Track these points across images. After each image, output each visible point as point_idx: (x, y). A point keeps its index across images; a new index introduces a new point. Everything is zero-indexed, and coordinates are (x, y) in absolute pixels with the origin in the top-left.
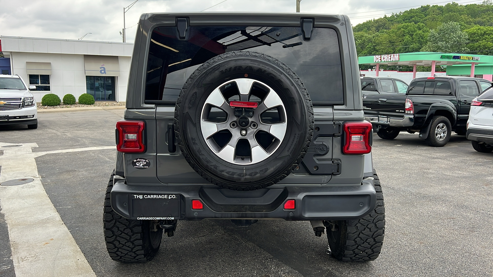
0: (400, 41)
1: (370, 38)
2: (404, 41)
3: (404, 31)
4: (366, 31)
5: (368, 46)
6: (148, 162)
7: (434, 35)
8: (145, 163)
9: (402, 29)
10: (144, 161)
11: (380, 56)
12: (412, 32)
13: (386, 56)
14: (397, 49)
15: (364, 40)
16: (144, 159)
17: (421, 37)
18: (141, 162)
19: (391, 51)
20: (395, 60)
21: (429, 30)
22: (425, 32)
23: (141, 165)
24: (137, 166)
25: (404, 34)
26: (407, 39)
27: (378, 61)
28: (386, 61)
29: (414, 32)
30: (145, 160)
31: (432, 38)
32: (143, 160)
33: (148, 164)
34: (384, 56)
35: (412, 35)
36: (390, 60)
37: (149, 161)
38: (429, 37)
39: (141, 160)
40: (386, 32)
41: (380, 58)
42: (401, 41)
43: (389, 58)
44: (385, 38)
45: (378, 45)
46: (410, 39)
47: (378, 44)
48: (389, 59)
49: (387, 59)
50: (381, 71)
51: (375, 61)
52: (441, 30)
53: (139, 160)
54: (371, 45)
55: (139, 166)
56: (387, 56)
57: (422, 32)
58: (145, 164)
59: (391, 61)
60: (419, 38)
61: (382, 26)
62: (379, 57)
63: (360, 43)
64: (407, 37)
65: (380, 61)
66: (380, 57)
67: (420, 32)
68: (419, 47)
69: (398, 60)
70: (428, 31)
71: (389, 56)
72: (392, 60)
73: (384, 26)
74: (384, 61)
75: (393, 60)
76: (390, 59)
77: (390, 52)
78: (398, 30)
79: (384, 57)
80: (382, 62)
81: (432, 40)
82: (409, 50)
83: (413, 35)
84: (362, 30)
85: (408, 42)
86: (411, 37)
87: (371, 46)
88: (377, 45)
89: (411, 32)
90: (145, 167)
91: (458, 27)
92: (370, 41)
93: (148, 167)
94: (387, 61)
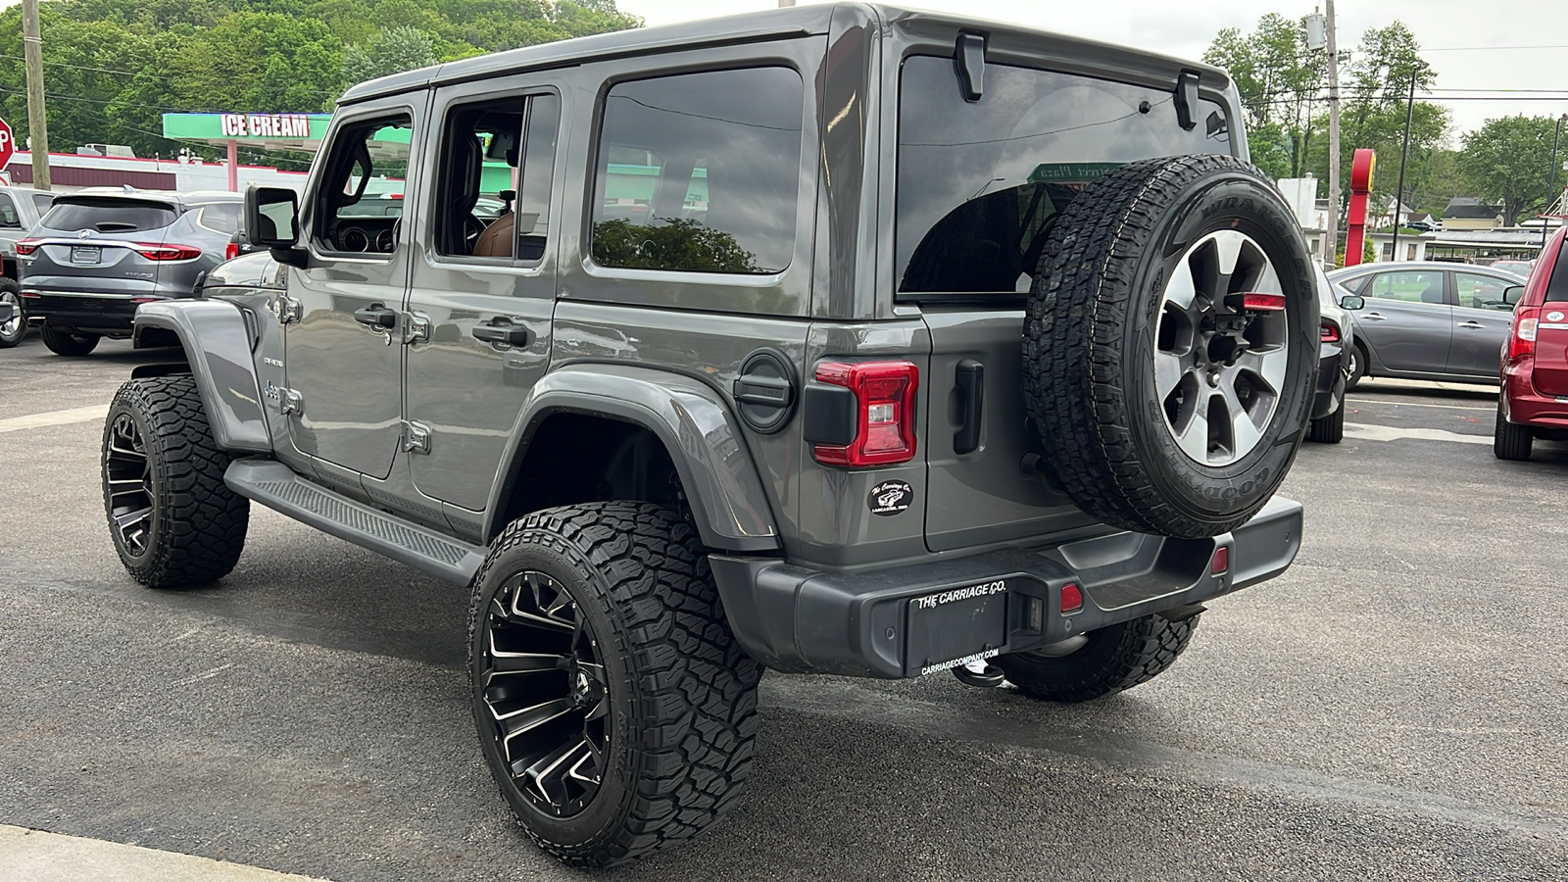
0: (251, 69)
1: (145, 47)
2: (267, 72)
3: (263, 39)
4: (119, 22)
5: (139, 74)
6: (908, 489)
7: (360, 60)
8: (902, 494)
9: (254, 29)
10: (900, 490)
11: (243, 117)
12: (290, 43)
13: (263, 119)
14: (248, 94)
15: (125, 54)
16: (898, 483)
17: (319, 65)
18: (892, 494)
19: (227, 100)
20: (296, 135)
21: (341, 43)
22: (331, 49)
23: (891, 502)
24: (881, 507)
25: (265, 46)
26: (277, 64)
27: (235, 133)
28: (264, 134)
29: (298, 45)
30: (900, 487)
31: (356, 71)
32: (896, 486)
33: (907, 498)
34: (257, 119)
35: (290, 54)
36: (279, 134)
37: (910, 488)
38: (345, 66)
39: (892, 486)
40: (200, 33)
41: (244, 125)
42: (254, 71)
43: (276, 125)
44: (202, 55)
45: (179, 74)
46: (285, 66)
47: (177, 73)
48: (275, 129)
49: (269, 128)
50: (197, 163)
51: (225, 133)
52: (378, 49)
53: (888, 487)
54: (152, 70)
55: (886, 507)
56: (268, 119)
57: (322, 47)
58: (900, 497)
59: (281, 136)
60: (313, 67)
61: (179, 10)
62: (240, 121)
63: (109, 60)
64: (276, 59)
65: (245, 133)
66: (243, 121)
67: (315, 46)
68: (315, 94)
69: (305, 134)
70: (339, 46)
71: (274, 120)
72: (284, 134)
73: (186, 14)
74: (258, 133)
75: (290, 134)
76: (279, 129)
77: (223, 101)
78: (241, 31)
79: (258, 122)
80: (250, 137)
81: (355, 77)
82: (287, 102)
83: (293, 53)
84: (105, 14)
85: (278, 75)
86: (287, 61)
87: (152, 74)
88: (174, 74)
89: (285, 44)
90: (900, 508)
91: (426, 45)
92: (146, 57)
93: (906, 507)
94: (270, 134)
